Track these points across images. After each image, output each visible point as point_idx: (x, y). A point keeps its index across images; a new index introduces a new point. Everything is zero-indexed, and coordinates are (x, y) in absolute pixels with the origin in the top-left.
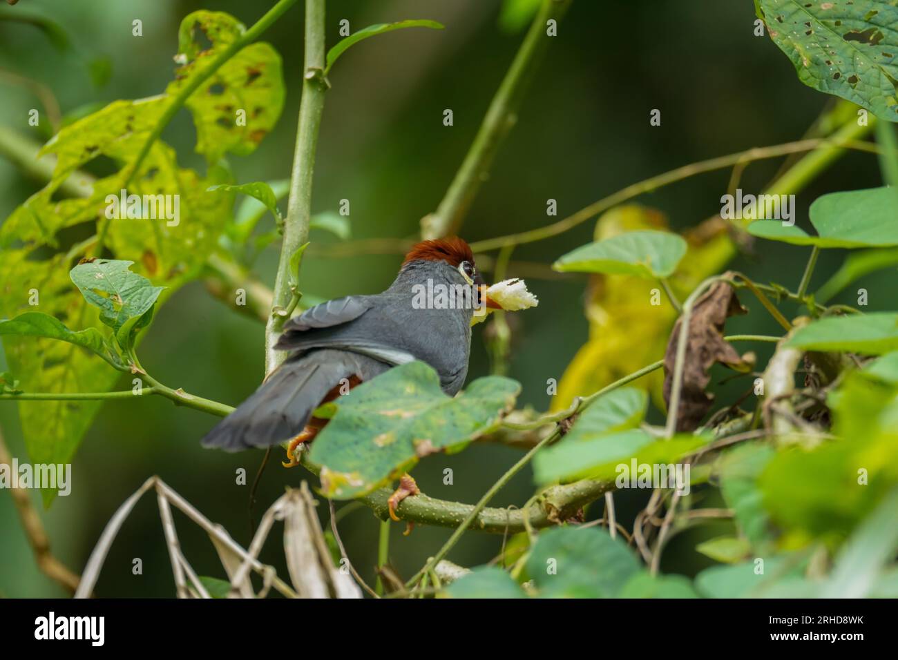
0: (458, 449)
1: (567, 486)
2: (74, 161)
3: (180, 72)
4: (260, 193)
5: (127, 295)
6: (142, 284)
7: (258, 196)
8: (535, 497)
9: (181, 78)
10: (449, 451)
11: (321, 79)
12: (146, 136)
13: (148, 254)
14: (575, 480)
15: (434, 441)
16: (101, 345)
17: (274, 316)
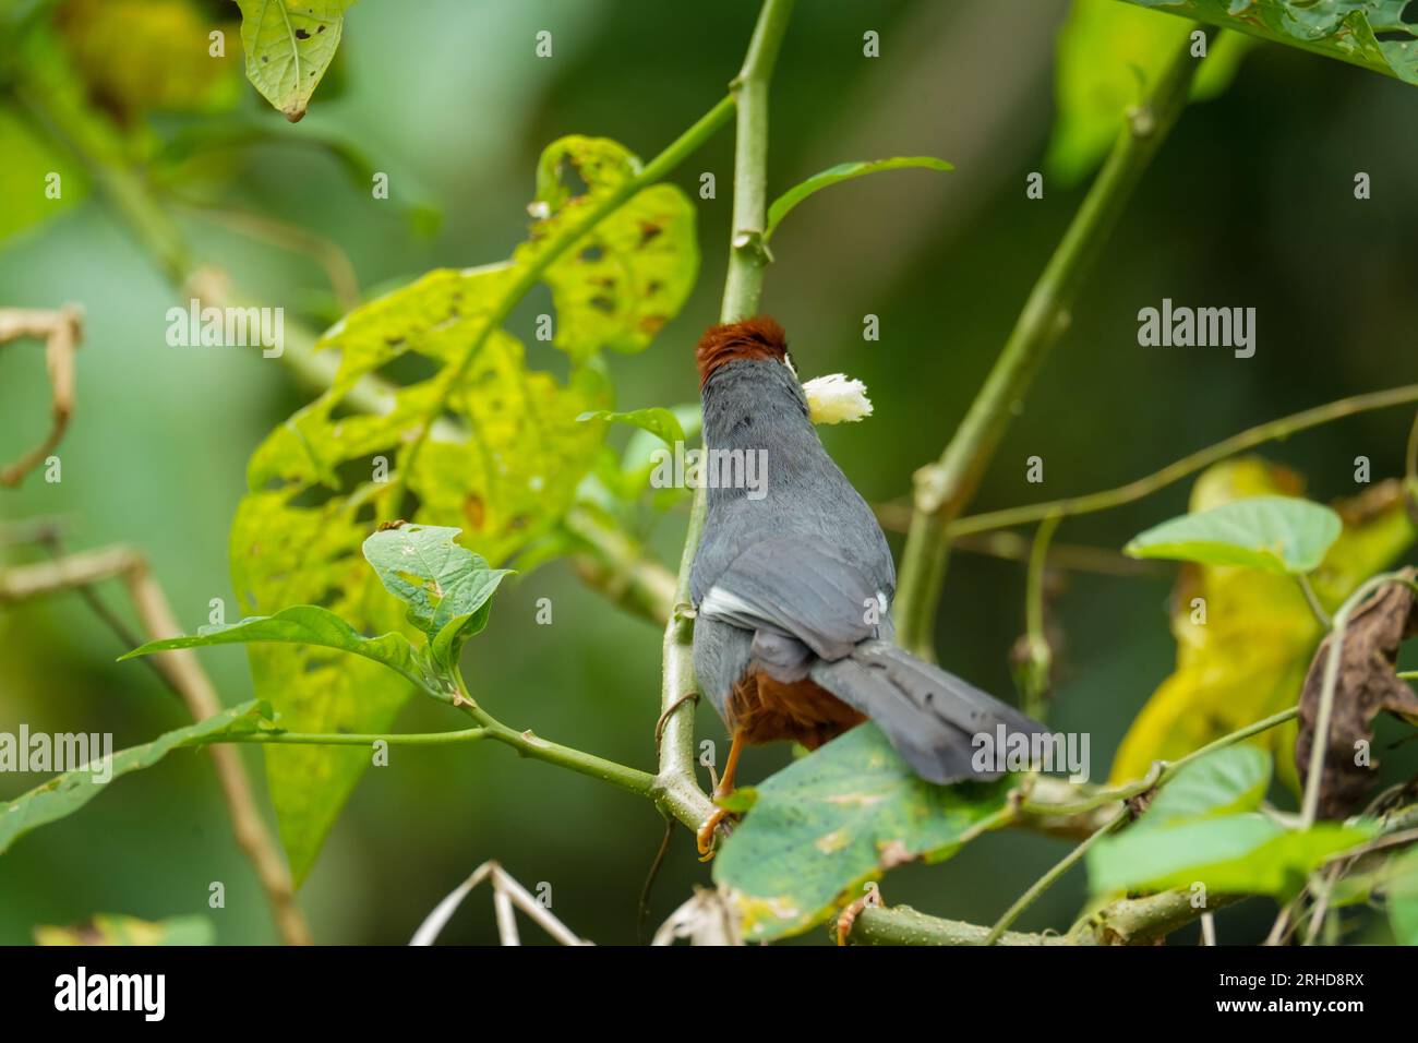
0: (945, 856)
1: (1138, 901)
2: (369, 359)
3: (536, 229)
4: (659, 425)
5: (449, 582)
6: (473, 566)
7: (656, 429)
8: (1085, 917)
9: (540, 237)
10: (930, 860)
11: (758, 247)
12: (479, 323)
13: (474, 500)
14: (1152, 893)
15: (908, 845)
16: (408, 657)
17: (677, 619)
